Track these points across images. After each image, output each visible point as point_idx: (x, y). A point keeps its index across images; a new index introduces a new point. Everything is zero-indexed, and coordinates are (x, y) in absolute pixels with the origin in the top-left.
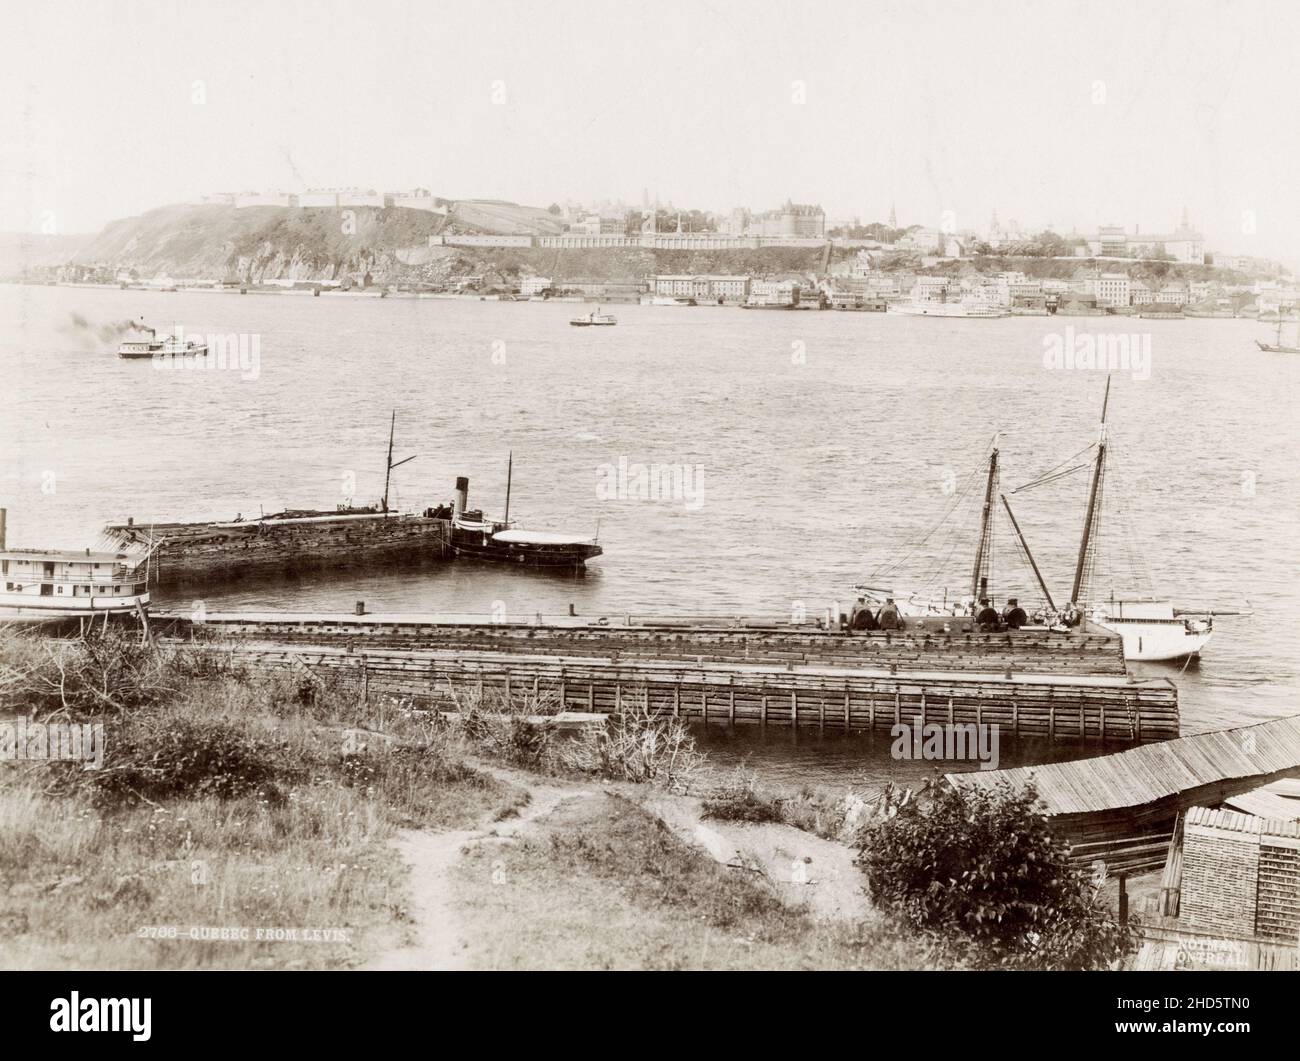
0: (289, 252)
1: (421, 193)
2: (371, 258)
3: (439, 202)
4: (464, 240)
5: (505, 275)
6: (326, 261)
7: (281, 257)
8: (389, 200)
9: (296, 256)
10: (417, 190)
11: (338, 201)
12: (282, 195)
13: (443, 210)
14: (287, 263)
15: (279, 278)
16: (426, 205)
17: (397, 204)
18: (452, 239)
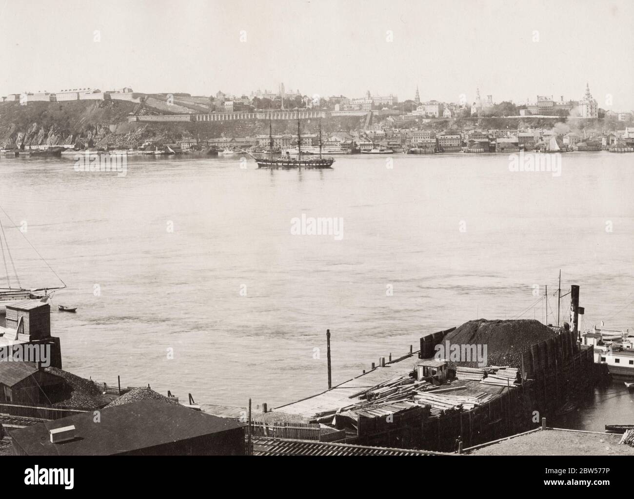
0: (47, 129)
1: (126, 91)
2: (94, 131)
3: (135, 96)
4: (150, 118)
5: (174, 139)
6: (68, 134)
7: (42, 131)
8: (107, 95)
9: (51, 132)
10: (124, 89)
11: (78, 97)
12: (47, 94)
13: (138, 101)
14: (46, 136)
15: (40, 144)
16: (128, 98)
17: (113, 97)
18: (143, 118)
